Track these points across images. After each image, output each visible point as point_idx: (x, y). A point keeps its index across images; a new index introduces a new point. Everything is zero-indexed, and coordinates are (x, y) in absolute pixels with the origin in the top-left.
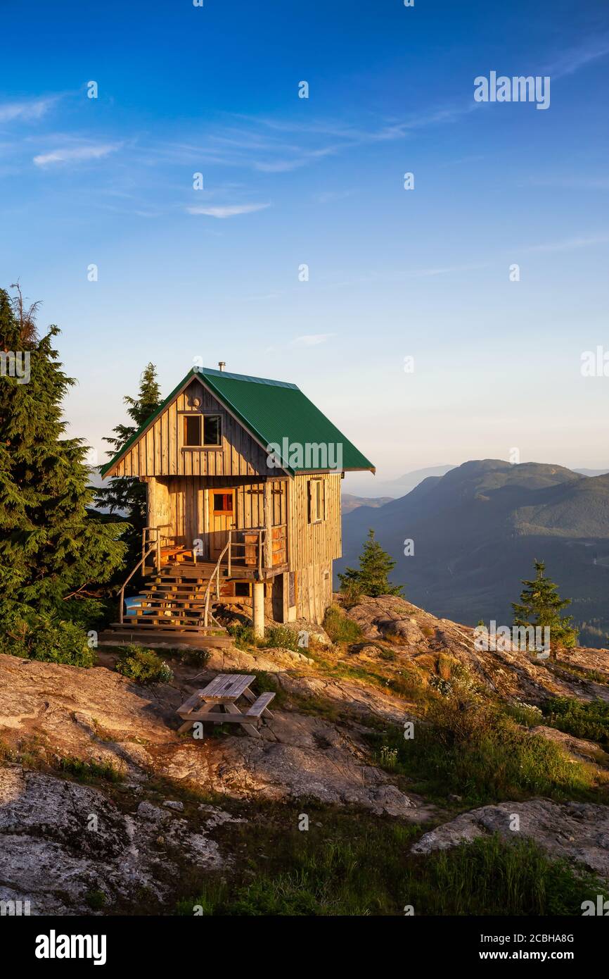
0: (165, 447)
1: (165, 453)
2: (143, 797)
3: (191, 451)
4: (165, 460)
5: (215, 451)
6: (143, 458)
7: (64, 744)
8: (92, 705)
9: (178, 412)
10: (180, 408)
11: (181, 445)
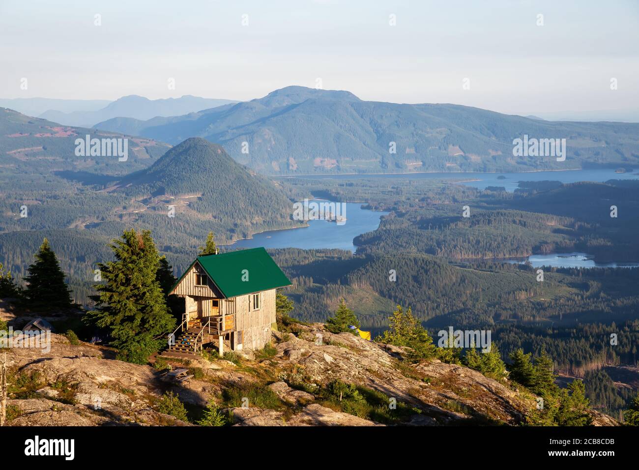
0: (189, 285)
1: (189, 287)
2: (139, 399)
3: (198, 287)
4: (189, 289)
5: (205, 287)
6: (182, 288)
7: (124, 385)
8: (138, 376)
9: (194, 273)
10: (194, 271)
11: (195, 285)
